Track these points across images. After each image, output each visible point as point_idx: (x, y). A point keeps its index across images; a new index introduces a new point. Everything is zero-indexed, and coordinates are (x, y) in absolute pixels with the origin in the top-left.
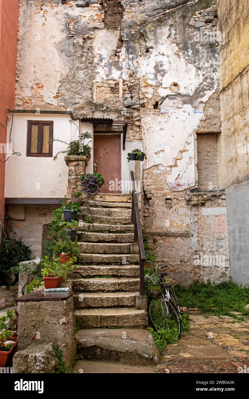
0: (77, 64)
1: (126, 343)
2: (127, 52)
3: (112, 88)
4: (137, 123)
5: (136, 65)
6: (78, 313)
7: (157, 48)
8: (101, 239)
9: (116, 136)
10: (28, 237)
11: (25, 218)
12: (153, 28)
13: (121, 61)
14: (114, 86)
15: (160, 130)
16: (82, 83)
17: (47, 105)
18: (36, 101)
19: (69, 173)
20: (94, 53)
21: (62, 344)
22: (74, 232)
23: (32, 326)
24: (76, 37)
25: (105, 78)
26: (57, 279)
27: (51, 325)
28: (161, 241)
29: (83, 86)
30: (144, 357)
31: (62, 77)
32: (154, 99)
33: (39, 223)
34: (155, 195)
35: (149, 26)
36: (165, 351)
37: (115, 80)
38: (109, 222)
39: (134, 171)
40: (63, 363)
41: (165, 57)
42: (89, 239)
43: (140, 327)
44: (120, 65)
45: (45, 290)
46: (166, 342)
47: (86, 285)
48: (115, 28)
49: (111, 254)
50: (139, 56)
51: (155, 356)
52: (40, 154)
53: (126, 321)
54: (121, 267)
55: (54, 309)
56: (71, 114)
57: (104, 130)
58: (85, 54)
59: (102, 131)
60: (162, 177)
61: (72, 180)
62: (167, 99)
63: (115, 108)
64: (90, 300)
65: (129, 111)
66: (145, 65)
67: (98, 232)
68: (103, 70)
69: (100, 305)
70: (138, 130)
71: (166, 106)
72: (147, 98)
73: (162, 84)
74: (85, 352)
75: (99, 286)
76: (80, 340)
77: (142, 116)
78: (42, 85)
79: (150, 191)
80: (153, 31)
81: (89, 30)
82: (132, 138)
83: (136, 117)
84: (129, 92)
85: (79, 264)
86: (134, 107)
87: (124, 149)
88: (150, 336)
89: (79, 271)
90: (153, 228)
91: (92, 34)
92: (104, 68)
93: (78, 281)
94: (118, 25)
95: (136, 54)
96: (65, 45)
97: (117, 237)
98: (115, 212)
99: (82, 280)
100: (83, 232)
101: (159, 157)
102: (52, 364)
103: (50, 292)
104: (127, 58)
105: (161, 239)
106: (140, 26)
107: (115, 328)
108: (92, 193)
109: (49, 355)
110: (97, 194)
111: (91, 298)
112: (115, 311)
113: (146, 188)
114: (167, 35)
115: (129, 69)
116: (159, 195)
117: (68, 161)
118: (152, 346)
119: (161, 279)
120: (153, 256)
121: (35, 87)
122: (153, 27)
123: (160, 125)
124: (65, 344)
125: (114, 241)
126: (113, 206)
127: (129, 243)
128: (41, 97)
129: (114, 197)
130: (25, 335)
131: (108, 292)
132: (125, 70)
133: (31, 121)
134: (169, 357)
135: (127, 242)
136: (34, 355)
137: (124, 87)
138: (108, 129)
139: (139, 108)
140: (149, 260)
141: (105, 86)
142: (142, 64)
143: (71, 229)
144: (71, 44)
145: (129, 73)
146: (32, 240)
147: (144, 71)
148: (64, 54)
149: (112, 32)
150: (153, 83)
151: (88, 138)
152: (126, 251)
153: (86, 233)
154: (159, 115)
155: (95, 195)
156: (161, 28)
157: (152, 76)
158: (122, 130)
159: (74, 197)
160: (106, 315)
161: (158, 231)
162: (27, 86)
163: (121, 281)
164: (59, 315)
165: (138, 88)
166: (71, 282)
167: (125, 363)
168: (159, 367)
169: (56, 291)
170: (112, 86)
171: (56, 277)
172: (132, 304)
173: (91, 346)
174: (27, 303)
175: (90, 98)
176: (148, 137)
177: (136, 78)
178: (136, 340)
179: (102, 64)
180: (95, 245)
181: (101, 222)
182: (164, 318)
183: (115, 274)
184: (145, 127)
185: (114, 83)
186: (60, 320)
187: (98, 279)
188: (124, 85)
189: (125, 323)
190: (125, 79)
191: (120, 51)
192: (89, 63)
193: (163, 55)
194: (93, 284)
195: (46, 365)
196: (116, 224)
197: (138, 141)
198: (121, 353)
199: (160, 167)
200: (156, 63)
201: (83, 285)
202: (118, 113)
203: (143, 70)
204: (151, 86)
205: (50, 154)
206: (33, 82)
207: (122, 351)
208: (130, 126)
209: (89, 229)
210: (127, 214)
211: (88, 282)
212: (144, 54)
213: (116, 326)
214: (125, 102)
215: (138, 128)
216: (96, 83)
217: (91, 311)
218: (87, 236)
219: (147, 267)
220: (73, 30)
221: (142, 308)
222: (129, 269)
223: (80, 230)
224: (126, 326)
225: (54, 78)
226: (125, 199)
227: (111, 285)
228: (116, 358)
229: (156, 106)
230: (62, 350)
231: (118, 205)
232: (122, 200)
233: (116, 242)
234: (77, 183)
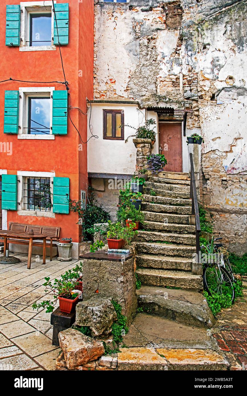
0: (143, 62)
1: (182, 305)
2: (186, 49)
3: (173, 82)
4: (196, 113)
5: (194, 60)
6: (140, 272)
7: (213, 45)
8: (163, 210)
9: (177, 124)
10: (107, 205)
11: (105, 190)
12: (210, 27)
13: (181, 58)
14: (175, 80)
15: (217, 119)
16: (148, 78)
17: (119, 97)
18: (110, 94)
19: (137, 153)
20: (158, 52)
21: (121, 299)
22: (140, 202)
23: (94, 280)
24: (141, 38)
25: (168, 73)
26: (118, 242)
27: (111, 282)
28: (218, 216)
29: (148, 80)
30: (198, 320)
31: (130, 74)
32: (211, 91)
33: (116, 194)
34: (213, 176)
35: (206, 24)
36: (219, 315)
37: (176, 75)
38: (170, 196)
39: (193, 153)
40: (122, 316)
41: (221, 52)
42: (153, 209)
43: (195, 290)
44: (180, 61)
45: (109, 250)
46: (220, 307)
47: (148, 248)
48: (175, 28)
49: (171, 223)
50: (197, 53)
51: (209, 320)
52: (114, 137)
53: (183, 283)
54: (180, 235)
55: (113, 268)
56: (138, 104)
57: (167, 119)
58: (150, 53)
59: (165, 119)
60: (218, 161)
61: (139, 159)
62: (223, 91)
63: (177, 100)
64: (151, 261)
65: (189, 102)
66: (203, 61)
67: (161, 203)
68: (166, 66)
69: (160, 267)
70: (197, 119)
71: (222, 97)
72: (205, 91)
73: (218, 77)
74: (145, 306)
75: (160, 250)
76: (140, 296)
77: (200, 106)
78: (114, 80)
79: (208, 173)
80: (209, 29)
81: (153, 31)
82: (191, 126)
83: (194, 108)
84: (189, 86)
85: (143, 230)
86: (192, 98)
87: (185, 135)
88: (205, 300)
89: (142, 236)
90: (211, 204)
91: (155, 35)
92: (166, 64)
93: (141, 244)
94: (178, 26)
95: (194, 51)
96: (133, 45)
97: (177, 209)
98: (176, 187)
99: (145, 243)
100: (148, 203)
101: (216, 143)
102: (110, 317)
103: (113, 252)
104: (186, 55)
105: (218, 214)
106: (198, 25)
107: (173, 289)
108: (156, 171)
109: (108, 309)
110: (160, 172)
111: (152, 260)
112: (173, 274)
113: (204, 169)
114: (223, 32)
115: (188, 65)
116: (216, 176)
117: (136, 143)
118: (206, 310)
119: (216, 250)
120: (210, 228)
121: (109, 82)
122: (210, 25)
123: (217, 115)
124: (124, 300)
125: (174, 212)
126: (174, 182)
127: (187, 215)
128: (115, 90)
129: (176, 175)
130: (89, 288)
131: (167, 256)
132: (184, 66)
133: (106, 110)
134: (223, 322)
135: (185, 214)
136: (92, 308)
137: (184, 81)
138: (171, 117)
139: (197, 100)
140: (206, 231)
141: (168, 80)
142: (200, 60)
143: (137, 199)
144: (138, 44)
145: (188, 68)
146: (111, 207)
147: (202, 66)
148: (131, 53)
149: (172, 32)
150: (210, 77)
151: (152, 124)
152: (184, 222)
153: (150, 204)
154: (216, 106)
155: (159, 172)
156: (217, 25)
157: (209, 71)
158: (183, 119)
159: (141, 174)
160: (165, 276)
161: (215, 207)
162: (103, 82)
163: (179, 248)
164: (117, 274)
165: (196, 82)
166: (135, 245)
167: (180, 322)
168: (213, 331)
169: (117, 252)
170: (173, 80)
171: (118, 240)
172: (188, 269)
173: (149, 303)
174: (89, 260)
175: (155, 91)
176: (205, 125)
177: (195, 73)
178: (191, 303)
179: (164, 61)
180: (157, 215)
181: (164, 196)
182: (219, 284)
183: (174, 241)
184: (203, 117)
185: (175, 77)
186: (118, 278)
187: (159, 243)
188: (183, 80)
189: (182, 285)
190: (184, 74)
191: (180, 49)
192: (153, 60)
193: (219, 51)
194: (154, 248)
195: (102, 318)
196: (176, 198)
197: (197, 128)
198: (177, 312)
199: (217, 152)
200: (213, 58)
201: (145, 248)
202: (179, 104)
203: (200, 65)
204: (208, 79)
205: (122, 138)
206: (107, 78)
207: (178, 311)
208: (190, 115)
209: (152, 201)
210: (186, 190)
211: (150, 245)
212: (202, 51)
213: (174, 287)
214: (185, 94)
215: (197, 117)
216: (159, 78)
217: (152, 271)
218: (151, 206)
219: (204, 237)
220: (139, 32)
221: (198, 273)
222: (187, 238)
223: (145, 201)
224: (183, 288)
225: (124, 74)
226: (185, 177)
227: (170, 250)
228: (173, 316)
229: (213, 98)
230: (121, 304)
231: (179, 182)
232: (183, 178)
233: (177, 213)
234: (144, 162)
